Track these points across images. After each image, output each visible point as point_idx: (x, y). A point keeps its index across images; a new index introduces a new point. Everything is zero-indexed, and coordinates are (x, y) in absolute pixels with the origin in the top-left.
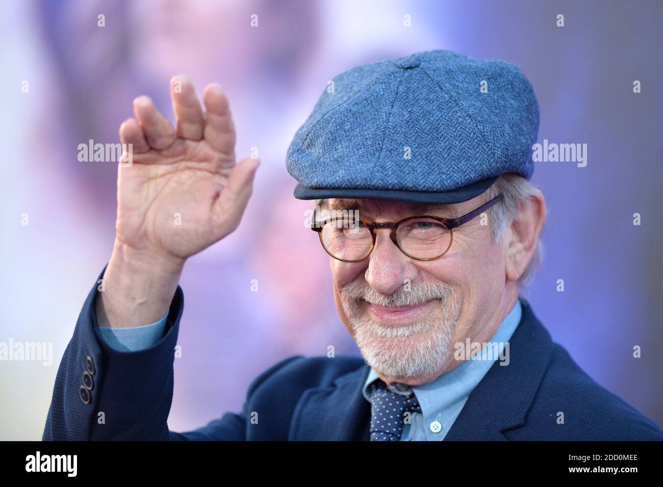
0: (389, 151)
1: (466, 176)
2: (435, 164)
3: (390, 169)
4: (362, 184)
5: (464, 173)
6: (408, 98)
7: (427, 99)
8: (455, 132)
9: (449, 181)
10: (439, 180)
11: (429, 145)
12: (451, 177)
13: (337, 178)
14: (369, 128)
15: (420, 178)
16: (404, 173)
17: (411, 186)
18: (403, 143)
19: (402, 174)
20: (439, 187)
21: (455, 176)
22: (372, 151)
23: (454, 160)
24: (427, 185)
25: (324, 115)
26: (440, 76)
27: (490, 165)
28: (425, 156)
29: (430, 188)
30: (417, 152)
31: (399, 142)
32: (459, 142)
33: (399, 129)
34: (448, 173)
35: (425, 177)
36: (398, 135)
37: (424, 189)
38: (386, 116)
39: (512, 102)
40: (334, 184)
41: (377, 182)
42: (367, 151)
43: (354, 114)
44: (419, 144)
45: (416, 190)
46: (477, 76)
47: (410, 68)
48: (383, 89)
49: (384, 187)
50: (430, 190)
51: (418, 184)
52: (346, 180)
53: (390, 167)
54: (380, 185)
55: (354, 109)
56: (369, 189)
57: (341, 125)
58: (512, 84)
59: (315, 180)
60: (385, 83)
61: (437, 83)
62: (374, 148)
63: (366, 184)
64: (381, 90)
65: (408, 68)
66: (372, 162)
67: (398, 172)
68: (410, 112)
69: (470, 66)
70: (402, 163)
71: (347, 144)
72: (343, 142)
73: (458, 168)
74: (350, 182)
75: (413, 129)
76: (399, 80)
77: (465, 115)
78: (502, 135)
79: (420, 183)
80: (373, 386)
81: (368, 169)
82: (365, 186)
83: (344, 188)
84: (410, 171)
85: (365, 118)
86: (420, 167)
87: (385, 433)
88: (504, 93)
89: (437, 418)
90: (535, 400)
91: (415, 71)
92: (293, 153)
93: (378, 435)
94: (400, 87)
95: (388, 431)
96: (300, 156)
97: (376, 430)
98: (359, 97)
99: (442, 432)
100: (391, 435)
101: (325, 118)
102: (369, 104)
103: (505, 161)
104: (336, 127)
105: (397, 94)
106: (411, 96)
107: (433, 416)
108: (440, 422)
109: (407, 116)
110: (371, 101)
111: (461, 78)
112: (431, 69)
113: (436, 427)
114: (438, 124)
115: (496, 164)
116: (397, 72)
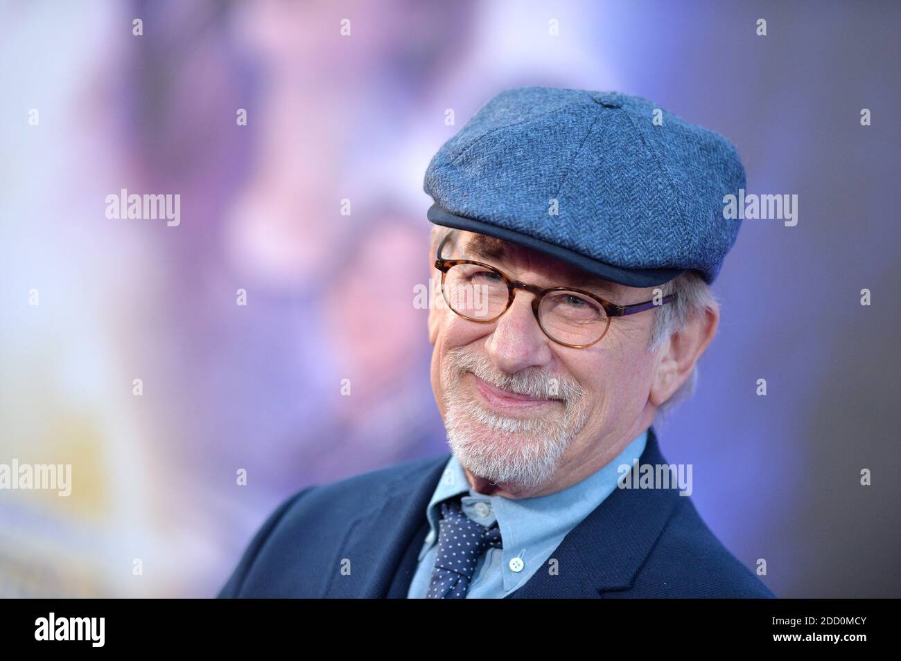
0: (568, 199)
1: (652, 257)
2: (618, 231)
3: (563, 220)
4: (525, 227)
5: (650, 252)
6: (601, 141)
7: (625, 150)
8: (650, 199)
9: (629, 257)
10: (619, 251)
11: (616, 205)
12: (634, 252)
13: (495, 211)
14: (546, 163)
15: (598, 242)
16: (579, 229)
17: (585, 248)
18: (586, 193)
19: (576, 230)
20: (616, 259)
21: (638, 254)
22: (546, 192)
23: (641, 233)
25: (490, 132)
26: (645, 127)
27: (682, 253)
28: (607, 217)
30: (600, 209)
31: (582, 191)
32: (653, 213)
33: (584, 176)
34: (631, 246)
35: (602, 243)
36: (582, 182)
38: (571, 155)
39: (722, 185)
40: (489, 217)
41: (544, 231)
42: (539, 190)
43: (530, 141)
44: (604, 201)
45: (588, 254)
46: (688, 142)
47: (611, 107)
48: (573, 122)
49: (551, 239)
51: (592, 249)
52: (506, 217)
53: (565, 219)
54: (546, 236)
55: (532, 135)
56: (532, 236)
57: (512, 149)
58: (726, 165)
59: (465, 207)
60: (576, 115)
61: (641, 134)
62: (549, 189)
63: (529, 229)
64: (571, 122)
65: (607, 106)
66: (543, 205)
67: (573, 226)
68: (601, 158)
69: (682, 127)
70: (580, 217)
71: (514, 174)
72: (509, 170)
73: (644, 244)
74: (510, 221)
75: (601, 180)
76: (595, 116)
77: (667, 183)
78: (705, 222)
79: (595, 248)
80: (444, 505)
81: (537, 211)
82: (527, 230)
83: (501, 227)
84: (587, 230)
85: (544, 150)
86: (600, 229)
87: (452, 571)
88: (715, 171)
89: (519, 555)
90: (647, 558)
91: (616, 112)
92: (440, 167)
93: (444, 572)
94: (595, 125)
95: (456, 570)
96: (449, 172)
97: (442, 566)
98: (540, 122)
99: (523, 572)
100: (459, 577)
101: (491, 135)
102: (551, 134)
103: (700, 254)
104: (505, 149)
105: (590, 132)
106: (606, 141)
107: (515, 551)
108: (523, 560)
109: (597, 163)
110: (555, 132)
111: (669, 138)
112: (636, 116)
113: (516, 565)
114: (633, 184)
115: (690, 254)
116: (593, 107)
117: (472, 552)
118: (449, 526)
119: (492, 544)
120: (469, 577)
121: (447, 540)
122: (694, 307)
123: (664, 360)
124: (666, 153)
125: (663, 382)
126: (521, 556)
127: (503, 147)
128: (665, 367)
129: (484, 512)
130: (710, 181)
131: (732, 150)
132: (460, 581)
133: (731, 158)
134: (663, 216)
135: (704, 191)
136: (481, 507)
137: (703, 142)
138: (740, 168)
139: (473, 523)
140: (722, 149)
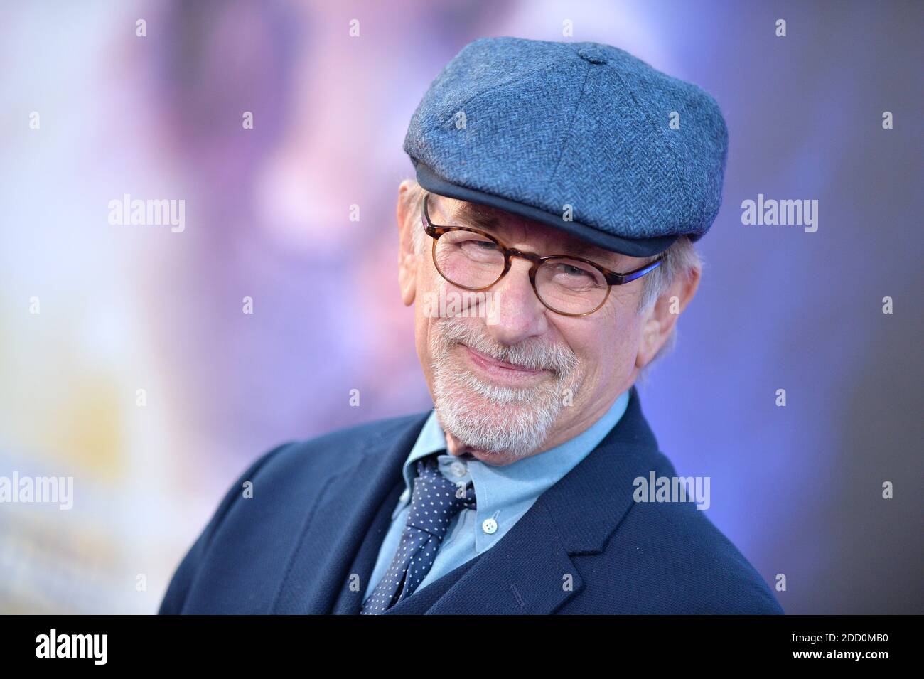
0: (570, 167)
1: (656, 225)
2: (622, 199)
3: (569, 190)
4: (532, 199)
5: (654, 221)
6: (595, 102)
7: (619, 112)
8: (650, 164)
9: (635, 227)
10: (625, 221)
11: (618, 171)
12: (639, 222)
13: (499, 182)
14: (544, 128)
15: (604, 212)
16: (585, 200)
17: (593, 219)
18: (588, 160)
19: (583, 201)
20: (623, 230)
21: (643, 223)
22: (546, 159)
23: (644, 201)
24: (610, 225)
25: (480, 93)
26: (634, 85)
27: (684, 220)
28: (611, 185)
29: (613, 228)
30: (603, 177)
31: (583, 158)
32: (653, 179)
33: (584, 141)
34: (636, 215)
35: (609, 213)
36: (583, 148)
37: (606, 228)
38: (568, 119)
39: (710, 143)
40: (494, 188)
41: (551, 203)
42: (541, 158)
43: (524, 103)
44: (606, 168)
45: (596, 226)
46: (675, 98)
47: (597, 63)
48: (564, 82)
49: (557, 211)
50: (611, 231)
51: (600, 220)
52: (511, 188)
53: (570, 188)
54: (554, 208)
55: (524, 97)
56: (538, 208)
57: (507, 112)
58: (712, 121)
59: (466, 176)
60: (566, 74)
61: (631, 93)
62: (550, 156)
63: (537, 202)
64: (562, 82)
65: (594, 63)
66: (547, 174)
67: (579, 197)
68: (598, 122)
69: (667, 82)
70: (585, 187)
71: (512, 140)
72: (506, 136)
73: (647, 212)
74: (516, 193)
75: (601, 146)
76: (585, 75)
77: (665, 146)
78: (701, 185)
79: (603, 219)
80: (420, 463)
81: (542, 182)
82: (535, 203)
83: (506, 198)
84: (593, 200)
85: (540, 113)
86: (605, 198)
87: (423, 531)
88: (702, 128)
89: (494, 515)
90: (621, 523)
91: (605, 70)
92: (429, 130)
93: (414, 531)
94: (586, 85)
95: (427, 530)
96: (441, 138)
97: (413, 524)
98: (530, 82)
99: (496, 534)
100: (430, 536)
101: (482, 96)
102: (544, 96)
103: (699, 220)
104: (499, 113)
105: (583, 93)
106: (599, 102)
107: (489, 512)
108: (497, 522)
109: (594, 127)
110: (548, 93)
111: (657, 95)
112: (623, 72)
113: (490, 526)
114: (631, 149)
115: (690, 220)
116: (580, 64)
117: (445, 512)
118: (424, 484)
119: (466, 504)
120: (440, 538)
121: (420, 498)
122: (681, 267)
123: (649, 321)
124: (658, 113)
125: (647, 343)
126: (495, 517)
127: (497, 110)
128: (648, 329)
129: (460, 472)
130: (700, 140)
131: (714, 104)
132: (430, 541)
133: (715, 112)
134: (663, 181)
135: (696, 151)
136: (457, 467)
137: (688, 98)
138: (723, 122)
139: (448, 482)
140: (706, 103)
